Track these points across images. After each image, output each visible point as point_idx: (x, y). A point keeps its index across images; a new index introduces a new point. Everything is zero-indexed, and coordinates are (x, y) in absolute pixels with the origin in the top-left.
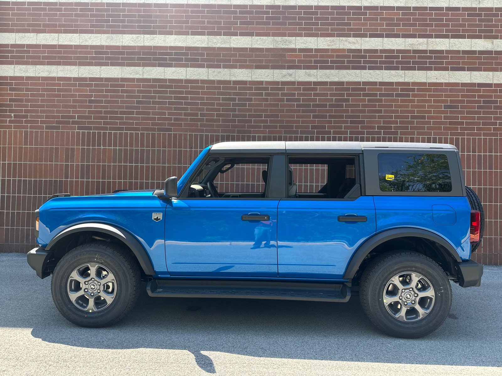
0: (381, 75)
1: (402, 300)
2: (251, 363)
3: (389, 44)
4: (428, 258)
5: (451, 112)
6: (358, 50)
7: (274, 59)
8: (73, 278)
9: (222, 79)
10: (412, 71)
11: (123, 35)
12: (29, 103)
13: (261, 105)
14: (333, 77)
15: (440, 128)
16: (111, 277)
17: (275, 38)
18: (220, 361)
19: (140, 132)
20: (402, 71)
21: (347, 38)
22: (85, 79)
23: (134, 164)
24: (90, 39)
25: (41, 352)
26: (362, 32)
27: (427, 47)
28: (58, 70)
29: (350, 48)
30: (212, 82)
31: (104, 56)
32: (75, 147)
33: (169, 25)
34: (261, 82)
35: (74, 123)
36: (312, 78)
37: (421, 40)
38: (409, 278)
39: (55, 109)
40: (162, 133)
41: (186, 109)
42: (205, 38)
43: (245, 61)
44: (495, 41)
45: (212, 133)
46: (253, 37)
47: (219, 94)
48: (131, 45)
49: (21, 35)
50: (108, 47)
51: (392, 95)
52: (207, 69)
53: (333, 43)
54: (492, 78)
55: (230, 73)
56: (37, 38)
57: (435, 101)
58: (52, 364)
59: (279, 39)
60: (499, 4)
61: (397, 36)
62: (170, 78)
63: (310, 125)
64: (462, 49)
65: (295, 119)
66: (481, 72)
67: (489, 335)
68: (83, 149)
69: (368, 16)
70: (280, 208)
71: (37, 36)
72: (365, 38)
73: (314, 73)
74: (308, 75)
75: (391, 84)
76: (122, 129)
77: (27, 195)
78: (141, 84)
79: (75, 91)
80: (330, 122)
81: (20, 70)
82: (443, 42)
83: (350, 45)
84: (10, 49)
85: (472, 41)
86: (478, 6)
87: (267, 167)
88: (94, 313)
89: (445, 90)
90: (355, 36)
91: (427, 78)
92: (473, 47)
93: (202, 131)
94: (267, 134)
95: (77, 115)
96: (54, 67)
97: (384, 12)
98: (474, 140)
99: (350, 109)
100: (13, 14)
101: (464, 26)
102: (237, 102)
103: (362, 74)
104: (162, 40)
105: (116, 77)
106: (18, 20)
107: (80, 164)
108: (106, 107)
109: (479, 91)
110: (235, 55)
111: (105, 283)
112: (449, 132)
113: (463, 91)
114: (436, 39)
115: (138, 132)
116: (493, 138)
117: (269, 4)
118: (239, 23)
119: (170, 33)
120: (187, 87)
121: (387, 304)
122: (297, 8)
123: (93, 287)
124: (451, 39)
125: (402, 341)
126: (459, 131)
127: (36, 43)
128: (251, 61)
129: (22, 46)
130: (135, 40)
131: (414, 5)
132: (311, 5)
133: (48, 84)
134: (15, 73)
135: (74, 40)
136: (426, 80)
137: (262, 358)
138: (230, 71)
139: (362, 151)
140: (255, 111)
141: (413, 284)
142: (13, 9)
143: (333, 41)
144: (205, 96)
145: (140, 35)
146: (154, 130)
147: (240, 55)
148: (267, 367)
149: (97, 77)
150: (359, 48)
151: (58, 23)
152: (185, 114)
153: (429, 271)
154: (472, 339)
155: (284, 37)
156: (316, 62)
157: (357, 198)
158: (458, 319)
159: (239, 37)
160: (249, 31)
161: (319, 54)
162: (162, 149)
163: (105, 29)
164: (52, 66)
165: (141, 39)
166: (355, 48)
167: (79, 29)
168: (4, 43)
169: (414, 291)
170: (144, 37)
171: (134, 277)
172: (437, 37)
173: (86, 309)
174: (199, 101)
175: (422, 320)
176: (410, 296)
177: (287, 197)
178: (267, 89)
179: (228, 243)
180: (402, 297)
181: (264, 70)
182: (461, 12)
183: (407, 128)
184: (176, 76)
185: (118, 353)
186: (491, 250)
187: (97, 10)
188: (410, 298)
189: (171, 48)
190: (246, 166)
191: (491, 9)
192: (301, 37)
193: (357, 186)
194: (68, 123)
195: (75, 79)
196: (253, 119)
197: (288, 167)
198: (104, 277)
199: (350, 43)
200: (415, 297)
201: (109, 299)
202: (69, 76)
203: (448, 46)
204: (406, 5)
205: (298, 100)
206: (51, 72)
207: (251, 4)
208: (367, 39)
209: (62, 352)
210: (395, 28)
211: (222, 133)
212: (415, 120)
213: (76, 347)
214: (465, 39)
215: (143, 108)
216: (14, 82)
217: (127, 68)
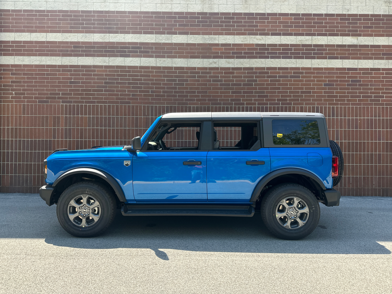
0: (279, 62)
1: (288, 215)
2: (191, 255)
3: (285, 40)
4: (304, 187)
5: (329, 89)
6: (263, 44)
7: (203, 51)
8: (72, 205)
9: (166, 66)
10: (302, 59)
11: (94, 34)
12: (26, 84)
13: (195, 85)
14: (246, 64)
15: (321, 100)
16: (97, 203)
17: (204, 36)
18: (171, 254)
19: (107, 105)
20: (294, 60)
21: (256, 36)
22: (66, 66)
23: (103, 128)
24: (70, 37)
25: (54, 252)
26: (266, 32)
27: (312, 42)
28: (47, 59)
29: (257, 43)
30: (159, 68)
31: (81, 49)
32: (60, 116)
33: (127, 26)
34: (194, 68)
35: (59, 98)
36: (231, 65)
37: (308, 37)
38: (293, 201)
39: (45, 88)
40: (123, 105)
41: (141, 88)
42: (153, 36)
43: (183, 53)
44: (359, 38)
45: (160, 105)
46: (188, 35)
47: (165, 76)
48: (100, 41)
49: (18, 34)
50: (83, 43)
51: (287, 77)
52: (155, 58)
53: (245, 40)
54: (357, 64)
55: (172, 62)
56: (30, 37)
57: (317, 81)
58: (64, 257)
59: (207, 37)
60: (361, 11)
61: (291, 34)
62: (129, 65)
63: (230, 98)
64: (336, 44)
65: (219, 94)
66: (349, 60)
67: (344, 237)
68: (66, 117)
69: (270, 20)
70: (208, 157)
71: (30, 35)
72: (268, 36)
73: (232, 61)
74: (228, 63)
75: (286, 69)
76: (94, 102)
77: (26, 151)
78: (108, 69)
79: (60, 75)
80: (244, 96)
81: (19, 60)
82: (323, 38)
83: (257, 41)
84: (11, 44)
85: (343, 38)
86: (347, 13)
87: (199, 129)
88: (85, 227)
89: (325, 73)
90: (261, 34)
91: (312, 64)
92: (344, 42)
93: (153, 103)
94: (199, 105)
95: (61, 92)
96: (44, 58)
97: (282, 17)
98: (345, 108)
99: (258, 87)
100: (12, 19)
101: (338, 27)
102: (177, 82)
103: (266, 61)
104: (122, 37)
105: (89, 64)
106: (16, 23)
107: (64, 128)
108: (83, 87)
109: (348, 73)
110: (175, 49)
111: (93, 208)
112: (328, 102)
113: (337, 73)
114: (318, 37)
115: (106, 104)
116: (358, 106)
117: (199, 12)
118: (178, 25)
119: (128, 33)
120: (141, 72)
121: (278, 217)
122: (220, 14)
123: (85, 211)
124: (328, 37)
125: (288, 242)
126: (335, 102)
127: (30, 40)
128: (187, 53)
129: (20, 42)
130: (103, 38)
131: (302, 12)
132: (229, 12)
133: (39, 70)
134: (15, 62)
135: (58, 38)
136: (311, 66)
137: (198, 252)
138: (172, 60)
139: (262, 118)
140: (191, 88)
141: (295, 205)
142: (12, 15)
143: (245, 38)
144: (154, 78)
145: (106, 34)
146: (117, 103)
147: (179, 49)
148: (201, 256)
149: (75, 64)
150: (264, 43)
151: (46, 25)
152: (140, 91)
153: (305, 196)
154: (333, 239)
155: (210, 35)
156: (233, 53)
157: (258, 149)
158: (327, 228)
159: (178, 35)
160: (185, 31)
161: (235, 47)
162: (123, 117)
163: (80, 29)
164: (42, 57)
165: (107, 37)
166: (261, 43)
167: (61, 29)
168: (6, 40)
169: (296, 209)
170: (109, 35)
171: (112, 203)
172: (319, 35)
173: (80, 225)
174: (150, 82)
175: (301, 227)
176: (293, 212)
177: (213, 149)
178: (198, 73)
179: (172, 182)
180: (288, 213)
181: (196, 59)
182: (335, 17)
183: (298, 100)
184: (133, 64)
185: (105, 251)
186: (357, 186)
187: (75, 16)
188: (293, 214)
189: (129, 43)
190: (184, 129)
191: (356, 15)
192: (222, 36)
193: (258, 141)
194: (55, 98)
195: (59, 66)
196: (189, 94)
197: (214, 129)
198: (92, 204)
199: (257, 39)
200: (296, 213)
201: (96, 218)
202: (55, 64)
203: (326, 42)
204: (297, 12)
205: (221, 81)
206: (41, 61)
207: (187, 11)
208: (270, 37)
209: (68, 251)
210: (289, 28)
211: (167, 105)
212: (304, 94)
213: (77, 248)
214: (338, 37)
215: (109, 87)
216: (14, 68)
217: (97, 58)
